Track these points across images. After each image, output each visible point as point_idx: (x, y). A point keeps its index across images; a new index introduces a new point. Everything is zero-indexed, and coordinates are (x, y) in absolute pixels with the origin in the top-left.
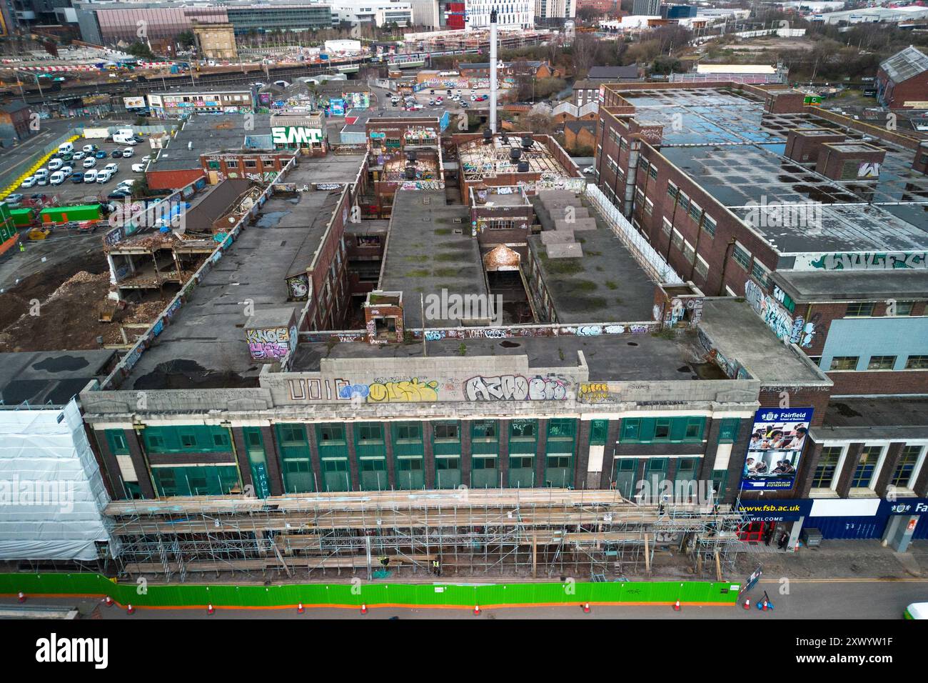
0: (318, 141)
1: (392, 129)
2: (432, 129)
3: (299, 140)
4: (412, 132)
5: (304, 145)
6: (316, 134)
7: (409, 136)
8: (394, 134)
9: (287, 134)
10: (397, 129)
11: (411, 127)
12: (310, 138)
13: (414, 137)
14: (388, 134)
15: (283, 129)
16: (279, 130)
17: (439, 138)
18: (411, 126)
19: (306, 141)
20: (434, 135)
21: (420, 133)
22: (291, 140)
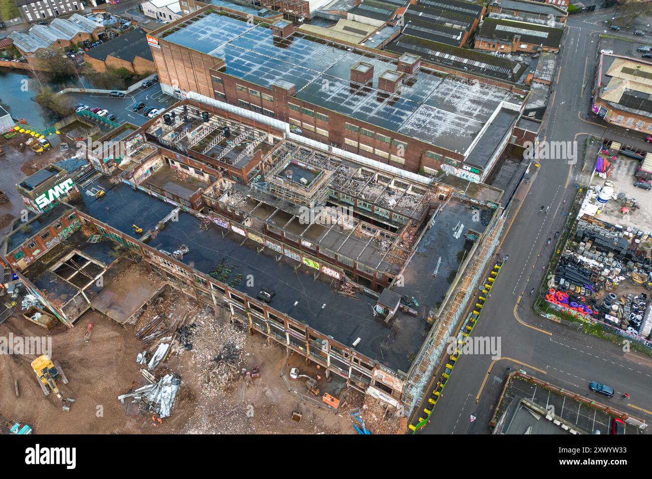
0: (71, 187)
3: (57, 195)
5: (62, 196)
6: (69, 183)
9: (48, 197)
12: (65, 188)
15: (44, 195)
16: (41, 197)
17: (145, 138)
19: (62, 192)
20: (141, 137)
22: (52, 199)
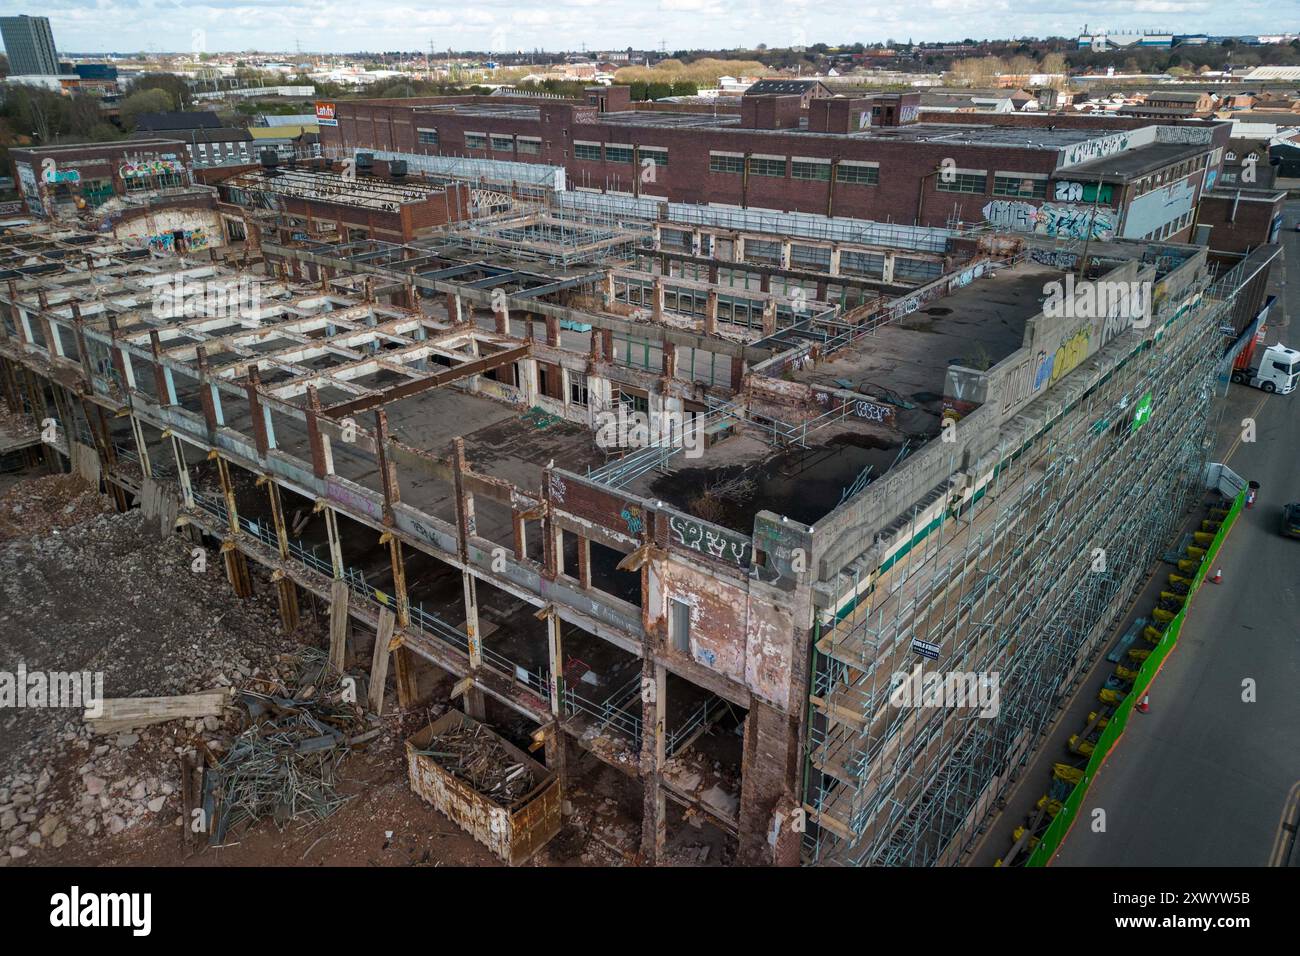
1: (92, 162)
2: (173, 156)
4: (136, 165)
7: (130, 173)
8: (100, 171)
10: (103, 161)
11: (131, 155)
13: (140, 174)
14: (84, 171)
17: (190, 172)
18: (131, 152)
20: (178, 167)
21: (151, 165)
